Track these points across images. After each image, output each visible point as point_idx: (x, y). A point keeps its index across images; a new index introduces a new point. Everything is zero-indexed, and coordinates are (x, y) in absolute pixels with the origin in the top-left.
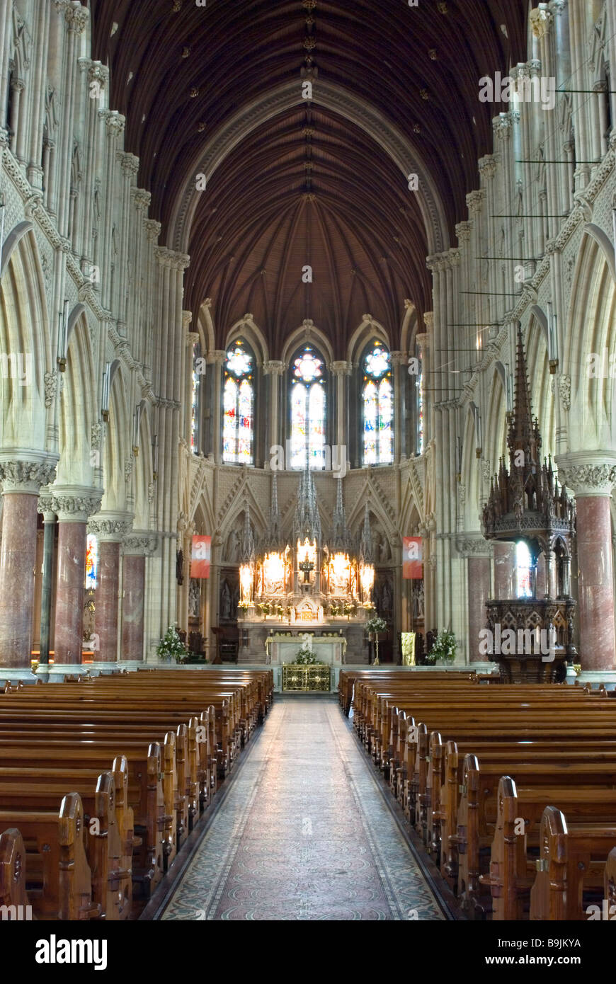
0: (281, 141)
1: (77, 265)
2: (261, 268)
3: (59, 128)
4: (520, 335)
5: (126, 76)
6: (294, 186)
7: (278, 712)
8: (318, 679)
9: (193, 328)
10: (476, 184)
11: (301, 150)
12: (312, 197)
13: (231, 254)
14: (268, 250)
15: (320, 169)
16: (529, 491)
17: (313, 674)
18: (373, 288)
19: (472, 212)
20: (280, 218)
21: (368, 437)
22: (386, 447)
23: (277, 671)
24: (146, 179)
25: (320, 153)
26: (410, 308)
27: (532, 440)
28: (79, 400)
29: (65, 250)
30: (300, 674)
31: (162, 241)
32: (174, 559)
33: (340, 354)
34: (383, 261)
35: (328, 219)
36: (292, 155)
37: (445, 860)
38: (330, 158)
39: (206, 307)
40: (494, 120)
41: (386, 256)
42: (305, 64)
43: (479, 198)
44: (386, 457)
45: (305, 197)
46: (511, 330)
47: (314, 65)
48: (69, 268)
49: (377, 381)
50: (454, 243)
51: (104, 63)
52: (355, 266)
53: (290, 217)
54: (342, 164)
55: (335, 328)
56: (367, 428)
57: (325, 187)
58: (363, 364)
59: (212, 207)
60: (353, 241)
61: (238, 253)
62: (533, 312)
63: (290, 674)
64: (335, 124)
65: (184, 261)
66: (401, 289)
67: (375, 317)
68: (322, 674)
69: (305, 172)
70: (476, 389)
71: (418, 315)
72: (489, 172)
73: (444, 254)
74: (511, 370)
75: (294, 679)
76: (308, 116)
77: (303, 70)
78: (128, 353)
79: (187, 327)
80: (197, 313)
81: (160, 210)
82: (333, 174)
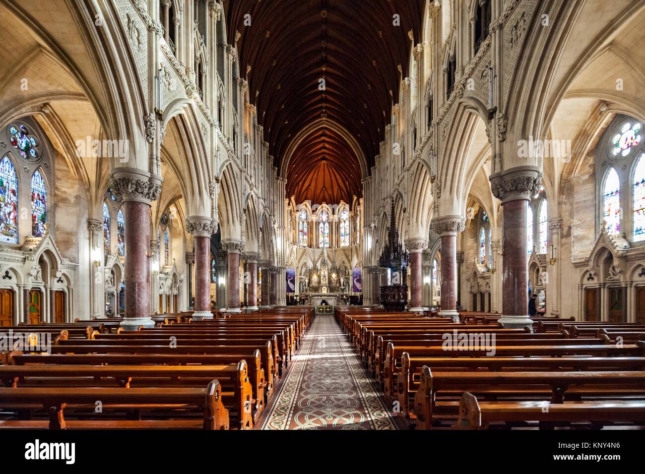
0: (315, 141)
1: (249, 178)
2: (310, 185)
3: (239, 127)
4: (393, 201)
5: (263, 113)
6: (319, 158)
7: (316, 320)
8: (328, 310)
9: (289, 204)
10: (378, 153)
11: (321, 145)
12: (325, 162)
13: (300, 181)
14: (312, 179)
15: (327, 152)
16: (394, 252)
17: (326, 308)
18: (344, 192)
19: (376, 164)
20: (315, 169)
21: (342, 238)
22: (347, 240)
23: (316, 308)
24: (272, 151)
25: (327, 146)
26: (355, 198)
27: (396, 235)
28: (253, 224)
29: (244, 172)
30: (323, 308)
31: (278, 174)
32: (285, 275)
34: (347, 183)
35: (330, 168)
36: (318, 147)
37: (370, 367)
38: (331, 147)
39: (293, 198)
40: (386, 127)
41: (348, 181)
42: (322, 112)
43: (379, 157)
44: (347, 244)
45: (323, 161)
46: (389, 200)
47: (325, 112)
48: (246, 179)
49: (345, 221)
50: (370, 174)
51: (254, 105)
52: (338, 185)
53: (318, 169)
54: (335, 150)
56: (342, 235)
57: (329, 158)
59: (294, 164)
60: (338, 177)
61: (302, 181)
62: (398, 193)
63: (320, 308)
64: (332, 135)
65: (285, 181)
66: (352, 191)
67: (344, 201)
68: (329, 308)
69: (323, 153)
70: (376, 221)
71: (358, 200)
72: (383, 147)
73: (367, 178)
74: (389, 213)
75: (321, 310)
76: (324, 132)
77: (322, 115)
78: (268, 210)
79: (287, 204)
80: (290, 200)
81: (277, 163)
82: (332, 153)
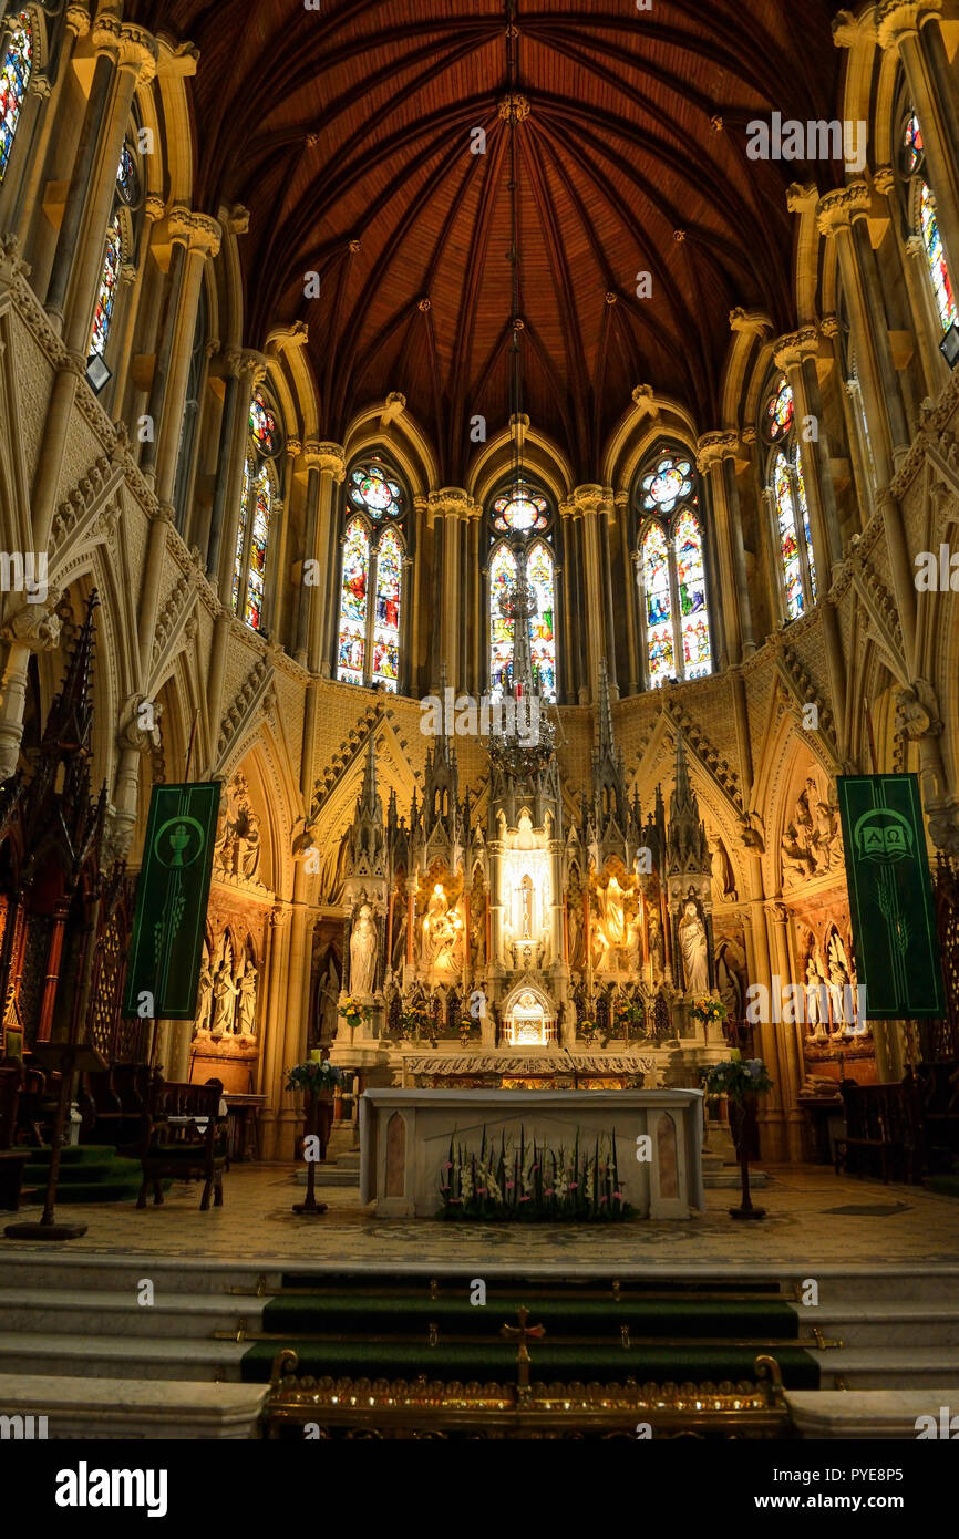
2: (421, 295)
14: (433, 259)
21: (656, 632)
33: (587, 471)
45: (506, 108)
49: (668, 523)
52: (613, 285)
55: (575, 429)
56: (652, 615)
58: (638, 494)
